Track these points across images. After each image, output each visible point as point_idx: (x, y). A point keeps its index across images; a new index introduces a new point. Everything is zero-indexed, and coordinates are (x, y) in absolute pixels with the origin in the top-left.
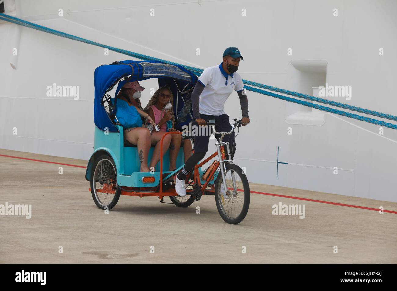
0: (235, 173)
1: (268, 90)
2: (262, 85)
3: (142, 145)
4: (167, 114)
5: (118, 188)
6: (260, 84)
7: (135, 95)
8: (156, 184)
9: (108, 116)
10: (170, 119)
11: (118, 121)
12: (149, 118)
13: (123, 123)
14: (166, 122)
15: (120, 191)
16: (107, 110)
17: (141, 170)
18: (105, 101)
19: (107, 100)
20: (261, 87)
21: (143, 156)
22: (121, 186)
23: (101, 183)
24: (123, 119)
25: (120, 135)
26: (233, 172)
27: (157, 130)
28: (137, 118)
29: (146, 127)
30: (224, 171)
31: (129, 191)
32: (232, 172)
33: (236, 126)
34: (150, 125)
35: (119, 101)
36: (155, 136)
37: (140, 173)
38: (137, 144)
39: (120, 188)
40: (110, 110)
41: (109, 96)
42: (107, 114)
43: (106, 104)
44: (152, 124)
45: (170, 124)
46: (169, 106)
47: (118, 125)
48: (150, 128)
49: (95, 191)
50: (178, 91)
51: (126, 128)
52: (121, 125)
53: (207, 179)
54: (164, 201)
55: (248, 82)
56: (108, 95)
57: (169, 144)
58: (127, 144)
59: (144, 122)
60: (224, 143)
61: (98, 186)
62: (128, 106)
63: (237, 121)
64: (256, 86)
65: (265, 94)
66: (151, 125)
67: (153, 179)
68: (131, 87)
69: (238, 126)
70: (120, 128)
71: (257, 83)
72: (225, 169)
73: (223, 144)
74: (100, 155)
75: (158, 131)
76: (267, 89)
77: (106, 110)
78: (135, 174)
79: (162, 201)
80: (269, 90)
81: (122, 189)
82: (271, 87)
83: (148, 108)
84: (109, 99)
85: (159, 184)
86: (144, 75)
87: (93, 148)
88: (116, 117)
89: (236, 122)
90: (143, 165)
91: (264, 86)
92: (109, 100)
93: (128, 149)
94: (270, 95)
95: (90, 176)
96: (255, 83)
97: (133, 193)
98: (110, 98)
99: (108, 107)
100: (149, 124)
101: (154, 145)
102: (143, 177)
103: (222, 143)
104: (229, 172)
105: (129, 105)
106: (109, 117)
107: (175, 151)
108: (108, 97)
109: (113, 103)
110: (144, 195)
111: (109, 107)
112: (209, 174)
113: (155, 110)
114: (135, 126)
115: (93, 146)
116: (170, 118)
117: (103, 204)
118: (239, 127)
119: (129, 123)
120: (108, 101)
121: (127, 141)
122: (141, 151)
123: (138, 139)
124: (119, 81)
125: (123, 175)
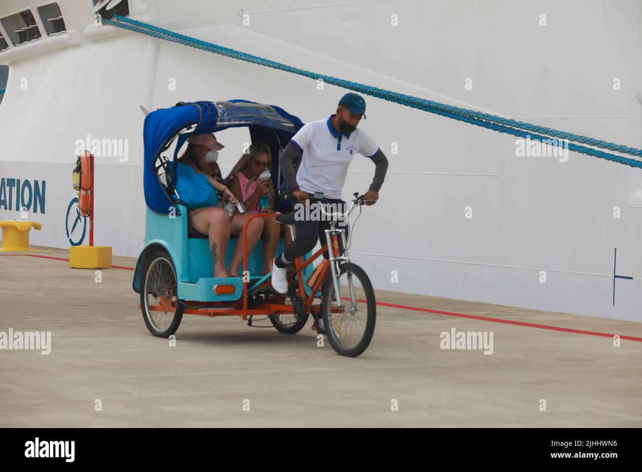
0: (354, 277)
1: (596, 148)
2: (586, 138)
3: (216, 236)
4: (261, 185)
5: (179, 303)
6: (582, 137)
7: (209, 156)
8: (236, 297)
9: (163, 189)
10: (266, 194)
11: (179, 198)
12: (228, 192)
13: (186, 200)
14: (259, 198)
15: (183, 308)
16: (163, 180)
17: (215, 275)
18: (159, 167)
19: (163, 164)
20: (584, 142)
21: (218, 252)
22: (183, 301)
23: (155, 296)
24: (187, 194)
25: (181, 221)
26: (351, 275)
27: (241, 210)
28: (208, 192)
29: (223, 207)
30: (337, 273)
31: (195, 307)
32: (349, 276)
33: (357, 203)
34: (229, 204)
35: (180, 166)
36: (237, 221)
37: (215, 278)
38: (208, 233)
39: (181, 302)
40: (167, 180)
41: (166, 158)
42: (162, 186)
43: (161, 171)
44: (233, 202)
45: (265, 201)
46: (266, 175)
47: (178, 204)
48: (229, 208)
49: (148, 309)
50: (281, 149)
51: (192, 208)
52: (183, 204)
53: (313, 287)
54: (253, 323)
55: (560, 134)
56: (164, 157)
57: (260, 234)
58: (193, 233)
59: (221, 199)
60: (337, 230)
61: (152, 300)
62: (194, 173)
63: (359, 196)
64: (575, 140)
65: (591, 155)
66: (231, 203)
67: (232, 288)
68: (202, 144)
69: (359, 204)
70: (183, 209)
71: (576, 136)
72: (339, 271)
73: (336, 232)
74: (153, 251)
75: (242, 213)
76: (594, 145)
77: (161, 180)
78: (202, 281)
79: (250, 324)
80: (598, 147)
81: (185, 304)
82: (601, 141)
83: (232, 177)
84: (165, 163)
85: (242, 297)
86: (217, 123)
87: (144, 240)
88: (175, 191)
89: (357, 197)
90: (218, 267)
91: (589, 141)
92: (166, 165)
93: (195, 241)
94: (599, 157)
95: (139, 286)
96: (572, 135)
97: (199, 310)
98: (168, 162)
99: (164, 175)
100: (227, 201)
101: (234, 235)
102: (216, 286)
103: (334, 230)
104: (345, 275)
105: (196, 173)
106: (164, 191)
107: (270, 245)
108: (165, 160)
109: (171, 169)
110: (215, 314)
111: (166, 176)
112: (317, 280)
113: (243, 180)
114: (206, 205)
115: (144, 238)
116: (265, 192)
117: (159, 329)
118: (362, 206)
119: (196, 201)
120: (164, 167)
121: (194, 229)
122: (214, 245)
123: (209, 225)
124: (179, 135)
125: (186, 282)
